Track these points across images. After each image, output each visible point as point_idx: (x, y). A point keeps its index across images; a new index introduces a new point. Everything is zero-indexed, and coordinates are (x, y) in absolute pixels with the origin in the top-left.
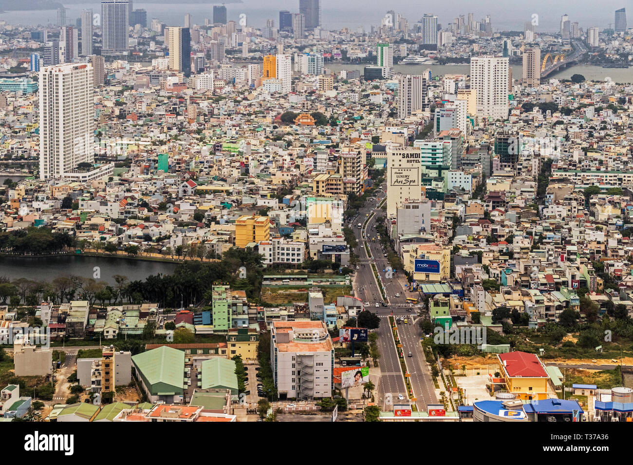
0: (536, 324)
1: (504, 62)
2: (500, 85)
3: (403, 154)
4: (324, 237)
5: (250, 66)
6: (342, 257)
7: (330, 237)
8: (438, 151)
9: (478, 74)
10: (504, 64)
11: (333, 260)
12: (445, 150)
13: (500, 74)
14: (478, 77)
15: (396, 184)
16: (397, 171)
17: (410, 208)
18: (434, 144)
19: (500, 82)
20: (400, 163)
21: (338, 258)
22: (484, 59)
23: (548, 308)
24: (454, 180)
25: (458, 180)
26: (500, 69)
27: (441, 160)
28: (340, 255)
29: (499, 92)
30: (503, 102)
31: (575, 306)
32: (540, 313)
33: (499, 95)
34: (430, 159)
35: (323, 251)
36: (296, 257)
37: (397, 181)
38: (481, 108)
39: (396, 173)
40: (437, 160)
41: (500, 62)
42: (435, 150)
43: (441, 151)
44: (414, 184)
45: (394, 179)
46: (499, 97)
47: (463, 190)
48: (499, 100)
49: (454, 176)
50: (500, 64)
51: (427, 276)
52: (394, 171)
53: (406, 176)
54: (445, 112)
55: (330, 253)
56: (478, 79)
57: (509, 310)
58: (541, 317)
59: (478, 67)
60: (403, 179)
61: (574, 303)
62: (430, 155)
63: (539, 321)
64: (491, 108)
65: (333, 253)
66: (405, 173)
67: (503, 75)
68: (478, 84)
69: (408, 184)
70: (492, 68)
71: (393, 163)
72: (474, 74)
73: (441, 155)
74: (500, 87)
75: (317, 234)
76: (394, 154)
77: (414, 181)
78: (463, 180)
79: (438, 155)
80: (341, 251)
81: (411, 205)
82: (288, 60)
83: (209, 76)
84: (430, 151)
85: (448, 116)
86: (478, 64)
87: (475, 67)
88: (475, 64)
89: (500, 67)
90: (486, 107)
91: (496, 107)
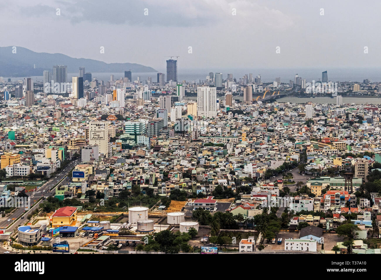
0: (107, 198)
1: (213, 89)
2: (211, 101)
3: (97, 124)
4: (45, 163)
5: (107, 95)
6: (47, 172)
7: (48, 163)
8: (137, 127)
9: (201, 96)
10: (213, 91)
11: (43, 174)
12: (141, 126)
13: (211, 96)
14: (201, 97)
15: (93, 139)
16: (93, 132)
17: (87, 149)
18: (135, 123)
19: (211, 99)
20: (95, 129)
21: (45, 173)
22: (204, 88)
23: (115, 191)
24: (140, 140)
25: (142, 140)
26: (211, 93)
27: (139, 131)
28: (46, 171)
29: (211, 104)
30: (213, 110)
31: (129, 189)
32: (110, 193)
33: (212, 106)
34: (133, 131)
35: (38, 170)
36: (24, 173)
37: (93, 138)
38: (203, 112)
39: (93, 134)
40: (137, 131)
41: (211, 89)
42: (136, 126)
43: (139, 127)
44: (102, 139)
45: (92, 136)
46: (211, 107)
47: (143, 144)
48: (212, 108)
49: (140, 138)
50: (211, 91)
51: (79, 179)
52: (92, 132)
53: (98, 135)
54: (161, 111)
55: (41, 170)
56: (201, 98)
57: (95, 191)
58: (111, 195)
59: (201, 92)
60: (97, 137)
61: (128, 188)
62: (133, 129)
63: (109, 197)
64: (207, 112)
65: (43, 171)
66: (97, 134)
67: (213, 96)
68: (201, 101)
69: (99, 139)
70: (208, 92)
71: (92, 129)
72: (199, 96)
73: (139, 129)
74: (211, 102)
75: (41, 162)
76: (92, 124)
77: (102, 138)
78: (145, 140)
79: (137, 129)
80: (46, 169)
81: (88, 147)
82: (122, 92)
83: (84, 100)
84: (133, 126)
85: (162, 112)
86: (201, 91)
87: (199, 92)
88: (199, 91)
89: (211, 92)
90: (205, 112)
91: (210, 112)
